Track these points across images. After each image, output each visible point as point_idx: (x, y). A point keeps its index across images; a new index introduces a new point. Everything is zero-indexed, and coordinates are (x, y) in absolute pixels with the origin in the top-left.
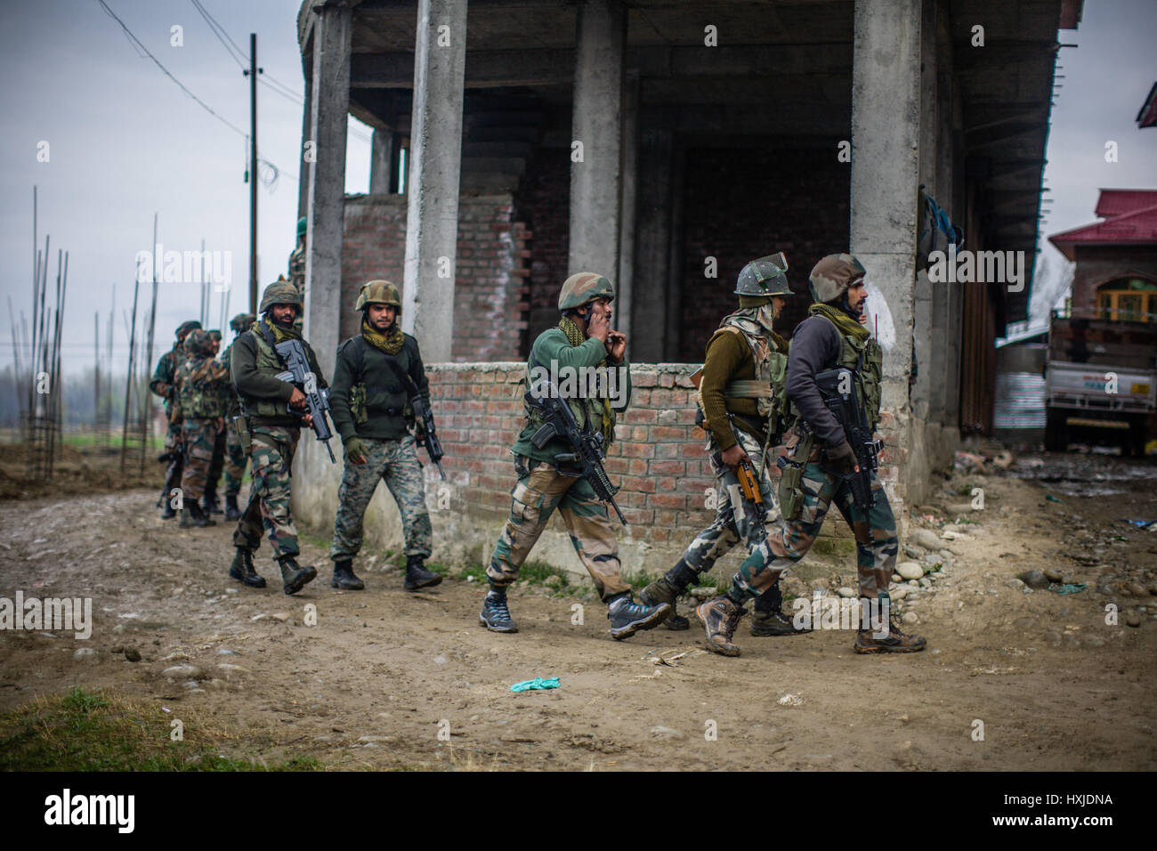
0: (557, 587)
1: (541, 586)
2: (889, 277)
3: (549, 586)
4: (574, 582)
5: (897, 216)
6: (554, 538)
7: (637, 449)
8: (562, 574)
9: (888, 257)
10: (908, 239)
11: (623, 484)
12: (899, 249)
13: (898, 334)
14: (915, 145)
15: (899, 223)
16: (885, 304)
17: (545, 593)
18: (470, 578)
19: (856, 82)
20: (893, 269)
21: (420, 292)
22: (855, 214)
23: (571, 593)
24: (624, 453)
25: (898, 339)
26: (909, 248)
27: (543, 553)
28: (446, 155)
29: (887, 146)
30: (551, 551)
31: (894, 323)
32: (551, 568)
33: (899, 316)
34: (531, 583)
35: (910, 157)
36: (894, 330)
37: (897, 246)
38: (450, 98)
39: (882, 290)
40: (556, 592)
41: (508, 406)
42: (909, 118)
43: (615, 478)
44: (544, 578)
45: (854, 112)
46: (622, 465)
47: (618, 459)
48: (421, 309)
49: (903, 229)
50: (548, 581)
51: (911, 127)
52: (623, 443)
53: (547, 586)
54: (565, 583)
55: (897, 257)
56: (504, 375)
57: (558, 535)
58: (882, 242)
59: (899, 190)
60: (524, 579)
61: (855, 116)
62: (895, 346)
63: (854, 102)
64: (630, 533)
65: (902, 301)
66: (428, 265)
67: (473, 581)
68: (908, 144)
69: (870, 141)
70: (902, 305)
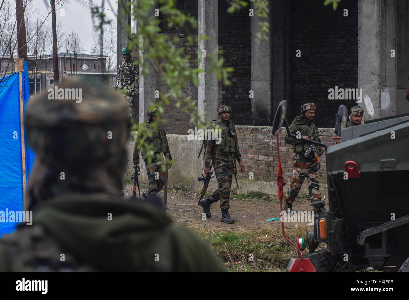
0: (266, 199)
1: (261, 199)
2: (372, 92)
3: (264, 199)
4: (272, 197)
5: (374, 71)
6: (264, 184)
7: (291, 155)
8: (267, 195)
9: (371, 85)
10: (377, 79)
11: (286, 166)
12: (375, 82)
13: (375, 111)
14: (379, 47)
15: (374, 73)
16: (370, 101)
17: (263, 201)
18: (235, 198)
19: (359, 26)
20: (373, 89)
21: (206, 98)
22: (360, 70)
23: (271, 201)
24: (286, 156)
25: (375, 113)
26: (378, 82)
27: (260, 189)
28: (213, 48)
29: (370, 47)
30: (263, 188)
31: (374, 107)
32: (263, 193)
33: (375, 105)
34: (257, 198)
35: (378, 51)
36: (374, 110)
37: (374, 81)
38: (214, 27)
39: (369, 96)
40: (266, 201)
41: (245, 141)
42: (377, 38)
43: (283, 164)
44: (261, 197)
45: (358, 36)
46: (286, 160)
47: (284, 158)
48: (207, 105)
49: (376, 76)
50: (263, 197)
51: (378, 41)
52: (286, 153)
53: (263, 199)
54: (268, 198)
55: (374, 85)
56: (243, 130)
57: (265, 183)
58: (369, 80)
59: (374, 62)
60: (254, 198)
61: (359, 37)
62: (374, 116)
63: (358, 32)
64: (289, 181)
65: (376, 100)
66: (208, 88)
67: (236, 199)
68: (377, 46)
69: (364, 46)
70: (376, 101)
